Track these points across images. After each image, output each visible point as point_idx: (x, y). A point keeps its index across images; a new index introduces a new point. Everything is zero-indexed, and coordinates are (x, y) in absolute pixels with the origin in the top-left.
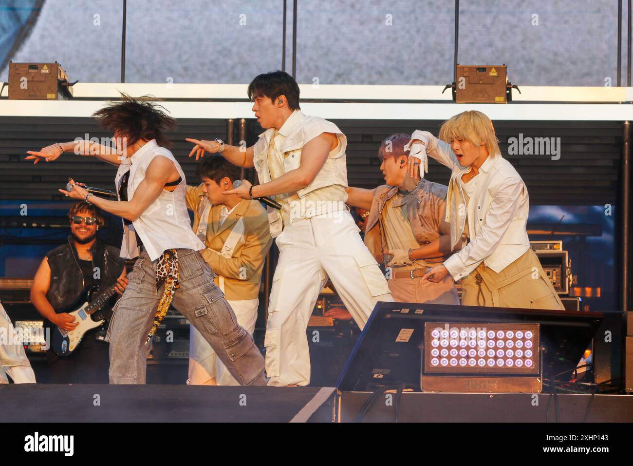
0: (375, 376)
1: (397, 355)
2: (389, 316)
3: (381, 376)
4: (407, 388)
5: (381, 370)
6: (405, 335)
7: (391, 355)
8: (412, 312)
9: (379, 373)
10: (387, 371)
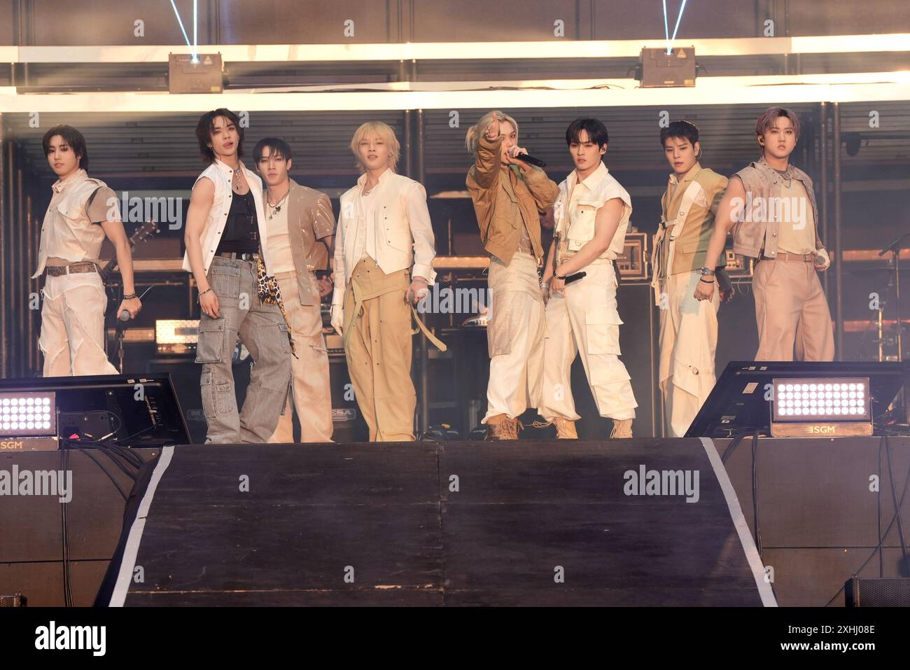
0: (723, 422)
1: (743, 404)
2: (738, 373)
3: (728, 422)
4: (760, 434)
5: (728, 417)
6: (750, 388)
7: (738, 404)
8: (757, 369)
9: (726, 420)
10: (733, 418)
